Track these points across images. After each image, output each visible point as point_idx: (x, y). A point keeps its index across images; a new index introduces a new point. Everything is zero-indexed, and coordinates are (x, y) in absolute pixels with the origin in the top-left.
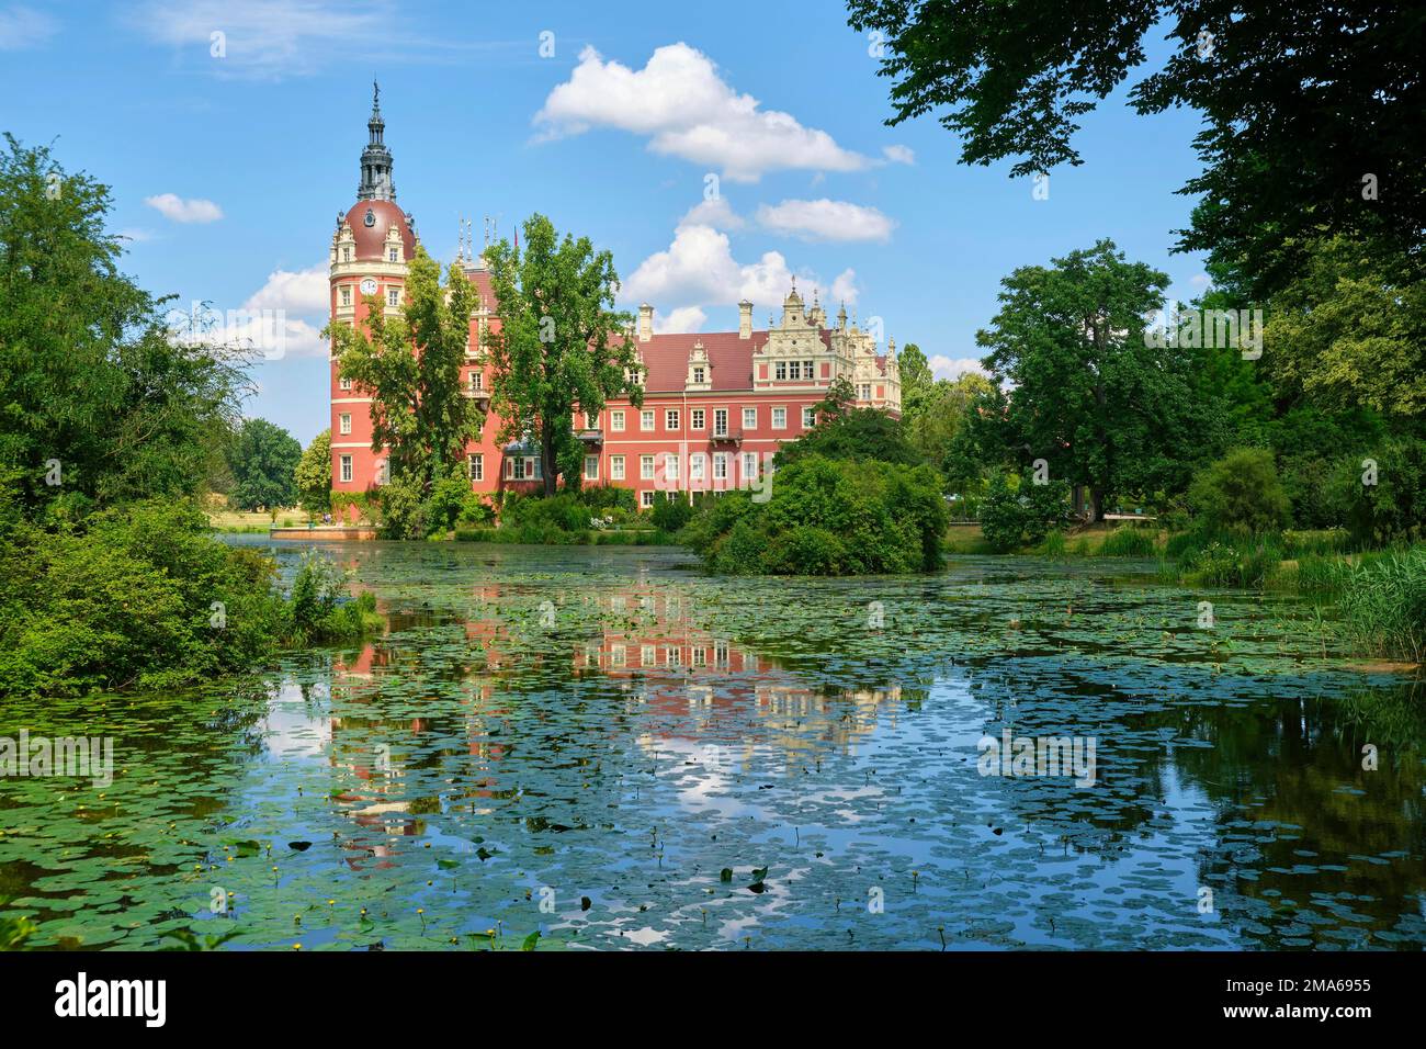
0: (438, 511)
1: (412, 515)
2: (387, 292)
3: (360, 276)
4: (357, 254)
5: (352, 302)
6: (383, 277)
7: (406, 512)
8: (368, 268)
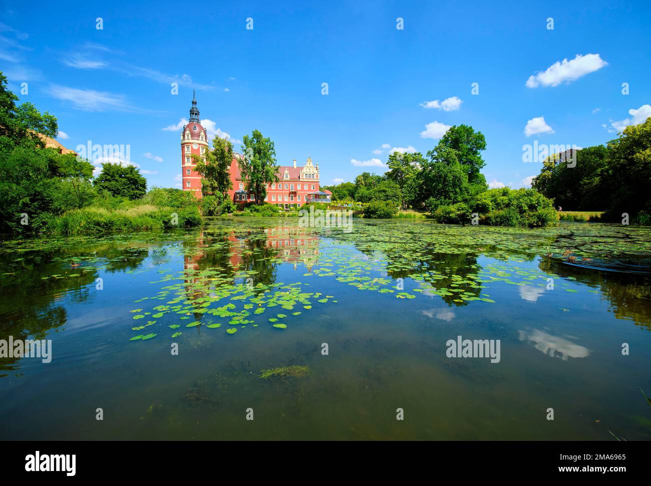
0: (225, 208)
1: (216, 209)
2: (201, 148)
3: (193, 143)
4: (191, 137)
5: (190, 150)
6: (200, 144)
7: (215, 208)
8: (195, 141)
